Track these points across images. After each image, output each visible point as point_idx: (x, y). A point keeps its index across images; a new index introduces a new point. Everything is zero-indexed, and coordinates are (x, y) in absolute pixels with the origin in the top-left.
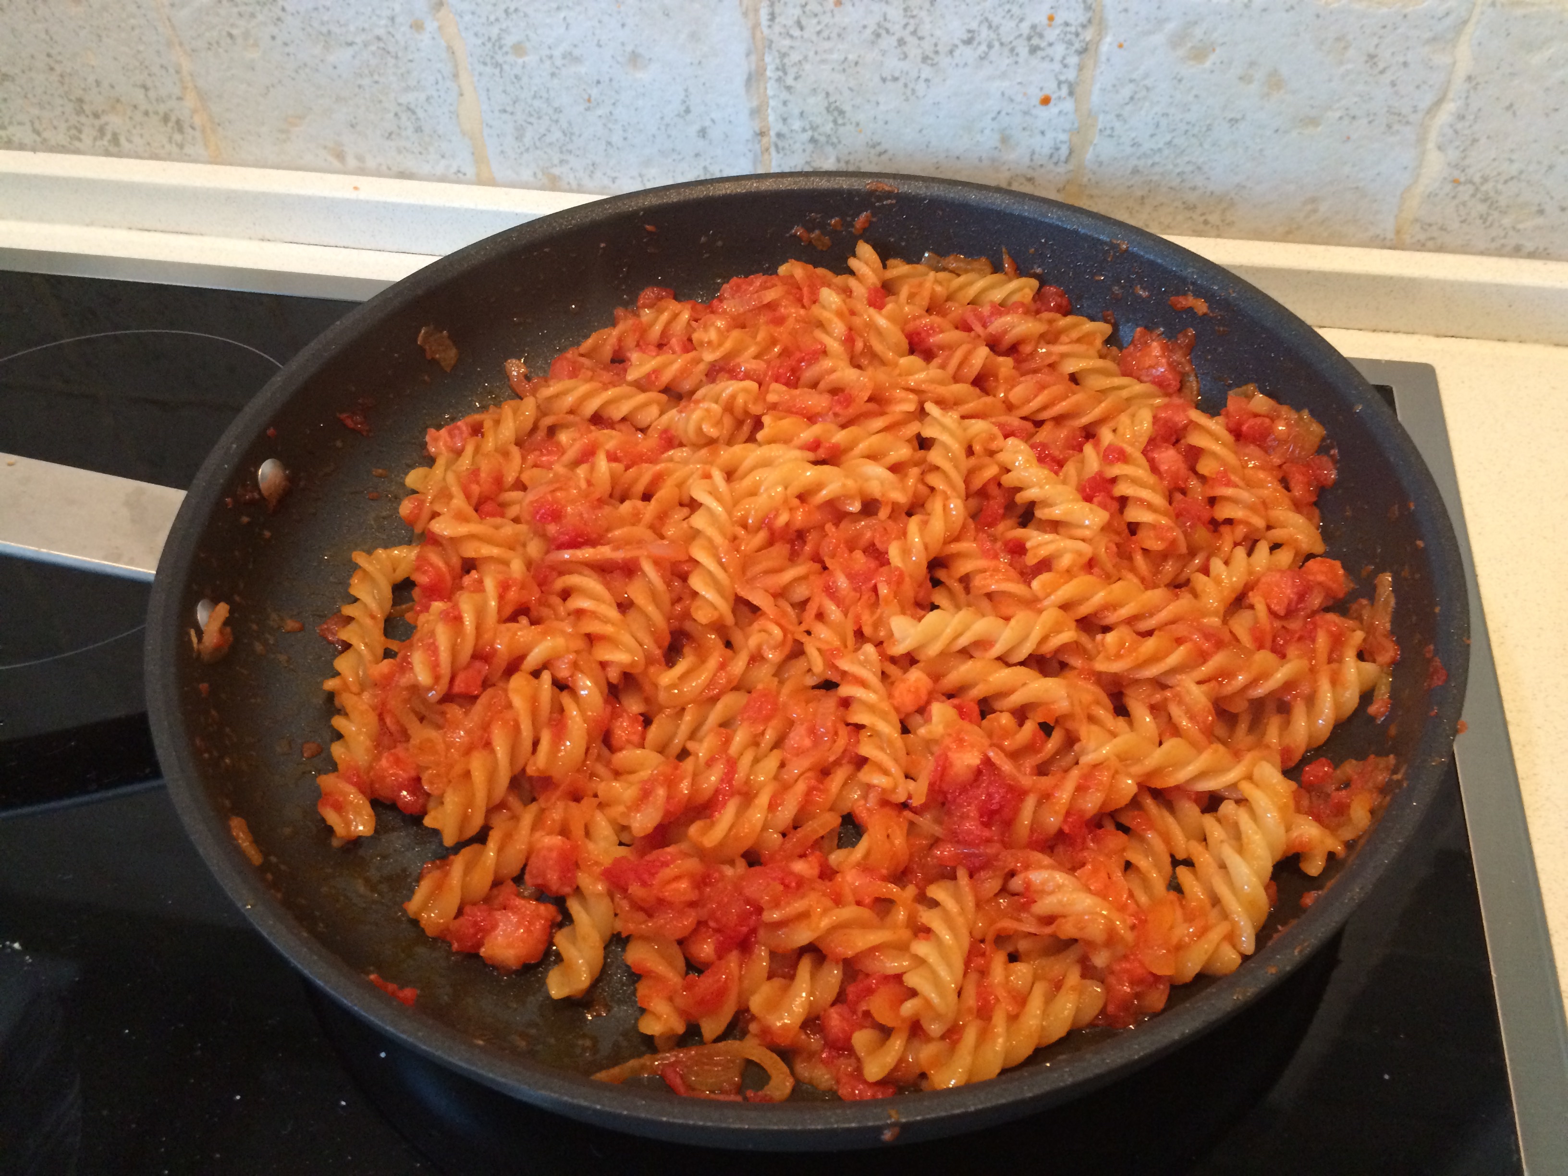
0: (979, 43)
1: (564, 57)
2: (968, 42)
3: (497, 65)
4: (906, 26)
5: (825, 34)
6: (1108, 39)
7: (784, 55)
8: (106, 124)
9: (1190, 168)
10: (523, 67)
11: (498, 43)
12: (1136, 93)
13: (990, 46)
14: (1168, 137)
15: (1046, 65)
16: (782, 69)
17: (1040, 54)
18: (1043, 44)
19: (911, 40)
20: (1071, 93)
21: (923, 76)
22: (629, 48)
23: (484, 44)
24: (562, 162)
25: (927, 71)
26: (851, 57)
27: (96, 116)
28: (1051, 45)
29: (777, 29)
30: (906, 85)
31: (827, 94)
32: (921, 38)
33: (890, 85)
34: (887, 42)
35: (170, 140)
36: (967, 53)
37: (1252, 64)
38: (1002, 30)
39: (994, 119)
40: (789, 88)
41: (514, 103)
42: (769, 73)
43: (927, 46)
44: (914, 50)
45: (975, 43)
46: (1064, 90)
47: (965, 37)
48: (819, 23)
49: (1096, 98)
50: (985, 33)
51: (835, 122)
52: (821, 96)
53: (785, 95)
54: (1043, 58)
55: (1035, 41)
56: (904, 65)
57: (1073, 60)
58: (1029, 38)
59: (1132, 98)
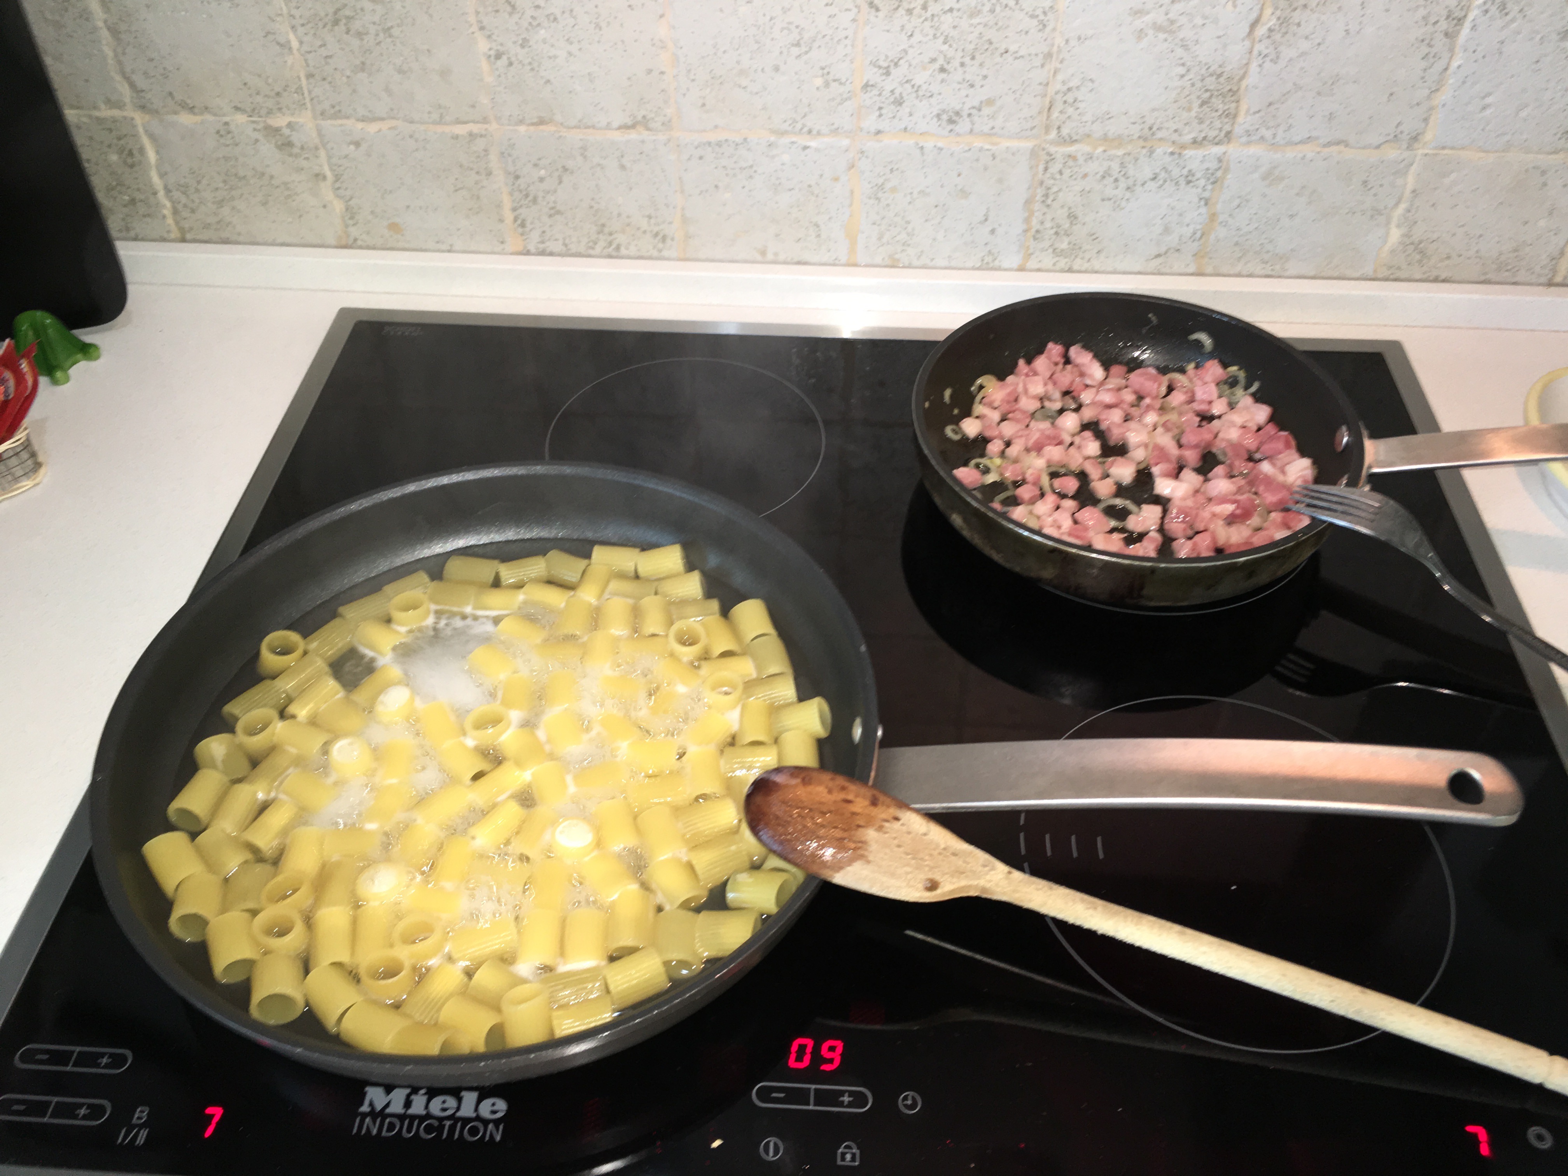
0: (1159, 180)
1: (919, 192)
2: (1154, 179)
3: (878, 199)
4: (1120, 172)
5: (1074, 177)
6: (1229, 176)
7: (1049, 189)
8: (616, 239)
9: (1267, 241)
10: (893, 200)
11: (881, 187)
12: (1241, 203)
13: (1165, 181)
14: (1256, 225)
15: (1194, 190)
16: (1046, 196)
17: (1191, 184)
18: (1194, 179)
19: (1122, 179)
20: (1206, 204)
21: (1126, 198)
22: (959, 187)
23: (872, 188)
24: (903, 250)
25: (1128, 195)
26: (1087, 189)
27: (611, 234)
28: (1197, 180)
29: (1048, 175)
30: (1115, 202)
31: (1070, 208)
32: (1128, 178)
33: (1106, 202)
34: (1109, 180)
35: (654, 247)
36: (1152, 185)
37: (1303, 187)
38: (1173, 173)
39: (1162, 219)
40: (1048, 206)
41: (883, 218)
42: (1037, 198)
43: (1130, 182)
44: (1122, 185)
45: (1157, 180)
46: (1203, 203)
47: (1152, 176)
48: (1071, 171)
49: (1219, 207)
50: (1163, 175)
51: (1071, 223)
52: (1066, 209)
53: (1045, 210)
54: (1193, 187)
55: (1190, 178)
56: (1116, 192)
57: (1209, 187)
58: (1187, 176)
59: (1239, 206)
